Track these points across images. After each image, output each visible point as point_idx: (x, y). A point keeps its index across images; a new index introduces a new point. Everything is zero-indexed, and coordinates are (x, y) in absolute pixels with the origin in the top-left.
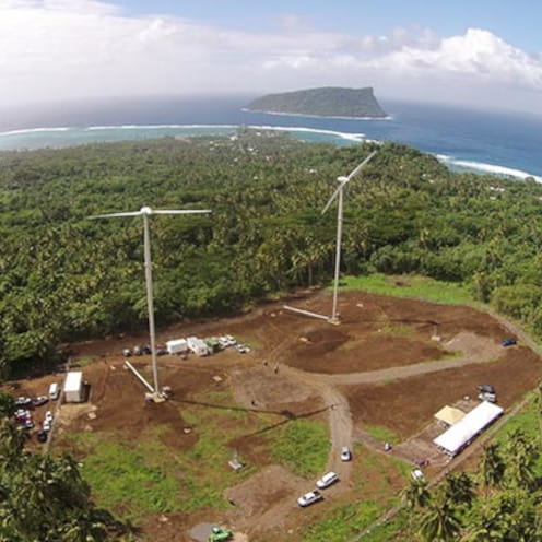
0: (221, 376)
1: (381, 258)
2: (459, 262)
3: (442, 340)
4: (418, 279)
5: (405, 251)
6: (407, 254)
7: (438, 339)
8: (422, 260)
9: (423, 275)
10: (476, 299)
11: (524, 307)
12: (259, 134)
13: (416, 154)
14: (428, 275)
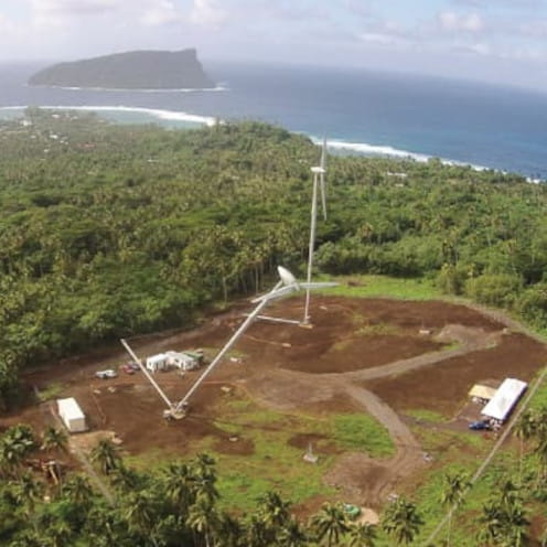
0: (229, 386)
1: (324, 257)
2: (413, 256)
3: (431, 333)
4: (368, 278)
5: (349, 249)
6: (353, 251)
7: (427, 332)
8: (370, 257)
9: (373, 273)
10: (445, 293)
11: (506, 294)
12: (56, 116)
13: (285, 136)
14: (381, 273)
